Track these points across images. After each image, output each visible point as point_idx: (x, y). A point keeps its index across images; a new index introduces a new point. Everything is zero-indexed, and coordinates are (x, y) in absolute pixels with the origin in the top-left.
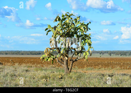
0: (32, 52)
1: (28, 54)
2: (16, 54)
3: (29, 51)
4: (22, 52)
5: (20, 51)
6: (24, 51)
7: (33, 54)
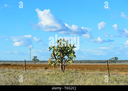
0: (100, 61)
1: (97, 63)
2: (88, 62)
3: (98, 60)
4: (92, 61)
5: (91, 61)
6: (94, 60)
7: (100, 63)
